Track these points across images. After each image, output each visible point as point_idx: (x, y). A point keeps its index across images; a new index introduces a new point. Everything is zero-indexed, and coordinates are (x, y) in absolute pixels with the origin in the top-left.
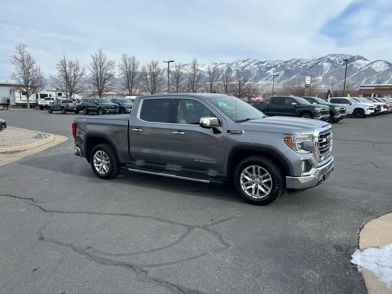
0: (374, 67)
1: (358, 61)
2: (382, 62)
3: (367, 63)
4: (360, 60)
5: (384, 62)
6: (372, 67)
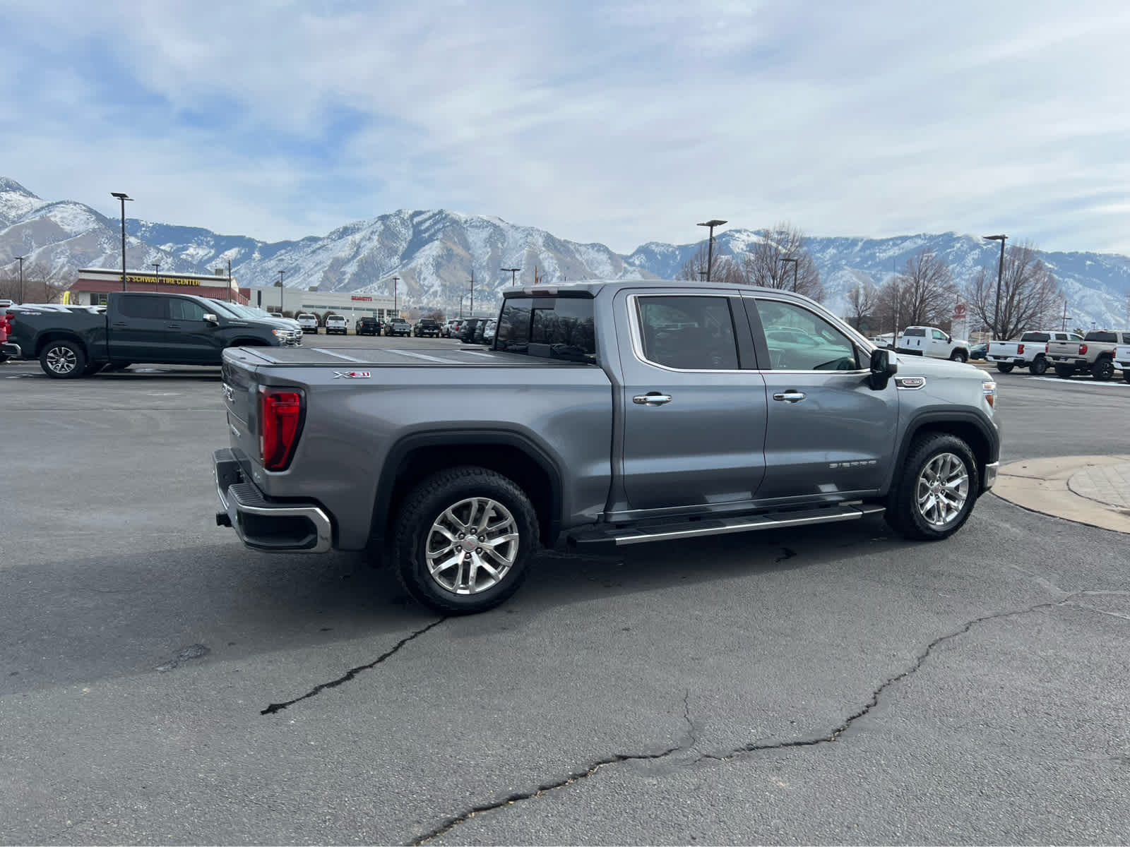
0: (57, 220)
1: (9, 195)
2: (77, 209)
3: (37, 204)
4: (12, 194)
5: (84, 208)
6: (52, 219)
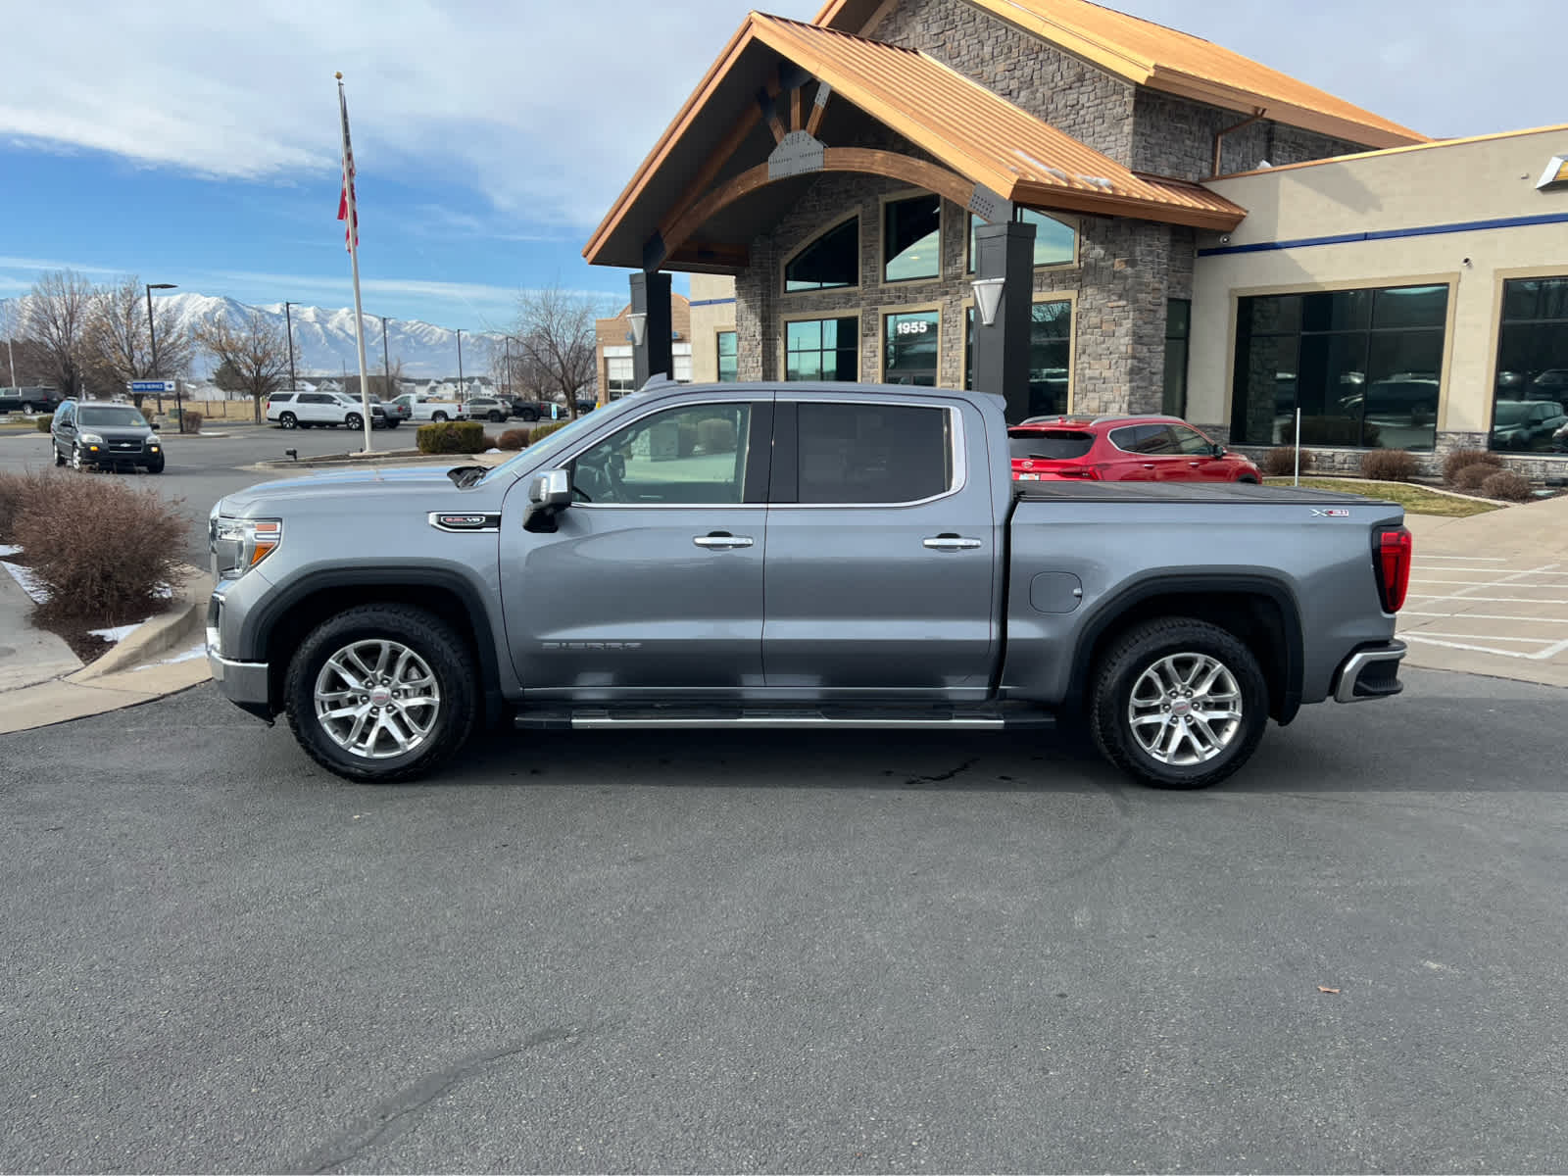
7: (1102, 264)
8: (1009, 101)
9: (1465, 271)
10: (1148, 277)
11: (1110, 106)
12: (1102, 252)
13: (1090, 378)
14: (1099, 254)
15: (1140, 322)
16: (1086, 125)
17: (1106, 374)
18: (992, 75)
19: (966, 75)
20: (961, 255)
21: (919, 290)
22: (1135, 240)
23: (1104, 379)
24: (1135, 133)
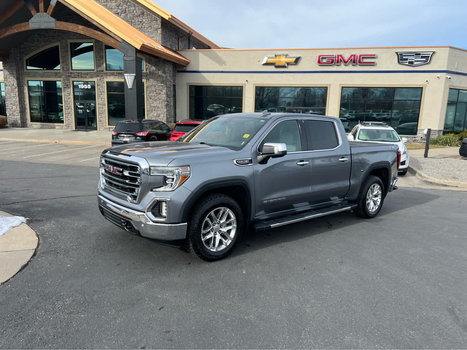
7: (155, 72)
8: (118, 16)
9: (247, 83)
10: (168, 78)
11: (153, 24)
12: (155, 68)
13: (153, 107)
14: (154, 69)
15: (168, 91)
16: (145, 29)
17: (158, 105)
18: (111, 6)
19: (101, 4)
20: (103, 64)
21: (87, 74)
22: (165, 66)
23: (158, 107)
24: (162, 34)
